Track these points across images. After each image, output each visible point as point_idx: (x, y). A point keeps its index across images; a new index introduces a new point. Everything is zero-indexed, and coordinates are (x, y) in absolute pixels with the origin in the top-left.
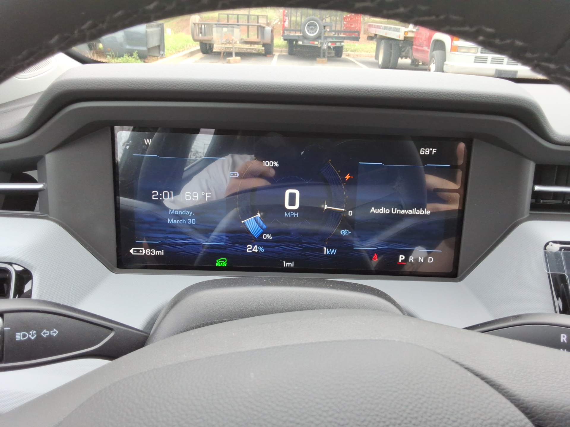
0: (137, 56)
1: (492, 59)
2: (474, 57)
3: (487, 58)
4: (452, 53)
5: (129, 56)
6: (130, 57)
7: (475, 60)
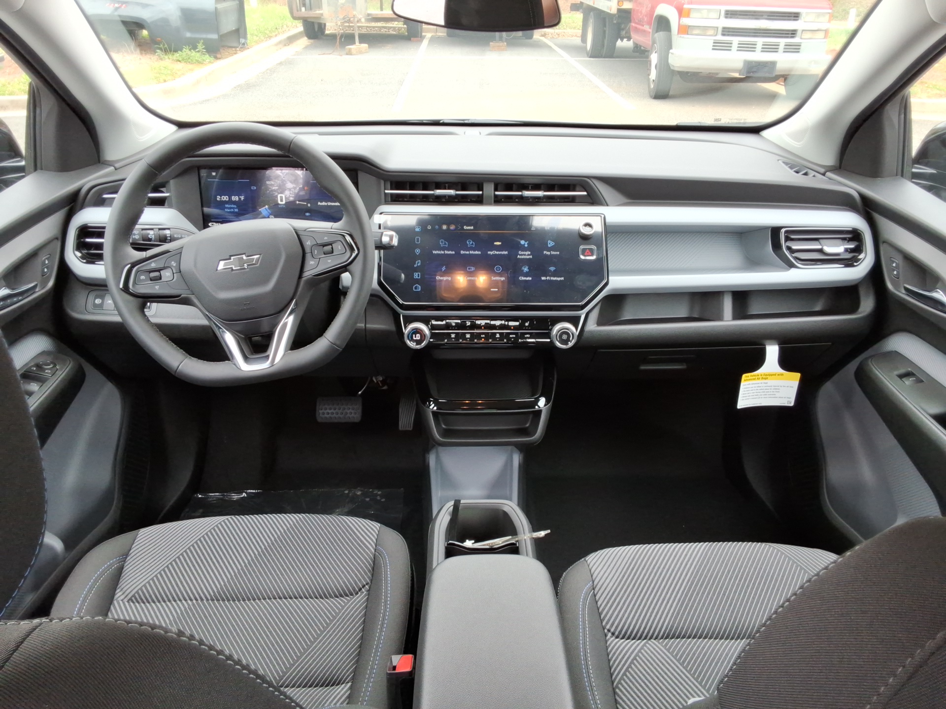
0: (203, 49)
1: (739, 44)
2: (713, 41)
3: (731, 43)
4: (681, 37)
5: (190, 50)
6: (192, 51)
7: (714, 46)
